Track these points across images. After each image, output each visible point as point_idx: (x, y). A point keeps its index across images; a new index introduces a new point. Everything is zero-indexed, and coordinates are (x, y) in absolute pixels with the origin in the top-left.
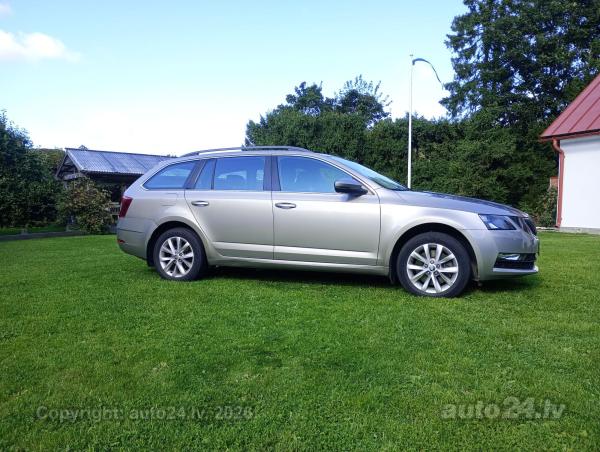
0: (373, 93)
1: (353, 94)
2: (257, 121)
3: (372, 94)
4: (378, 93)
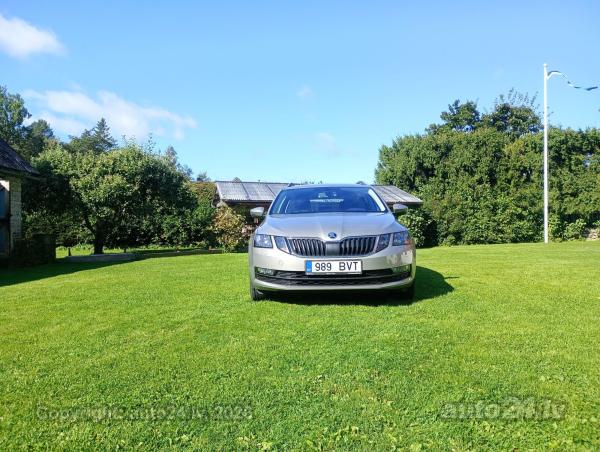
0: (529, 104)
1: (505, 109)
2: (390, 145)
3: (528, 106)
4: (535, 104)
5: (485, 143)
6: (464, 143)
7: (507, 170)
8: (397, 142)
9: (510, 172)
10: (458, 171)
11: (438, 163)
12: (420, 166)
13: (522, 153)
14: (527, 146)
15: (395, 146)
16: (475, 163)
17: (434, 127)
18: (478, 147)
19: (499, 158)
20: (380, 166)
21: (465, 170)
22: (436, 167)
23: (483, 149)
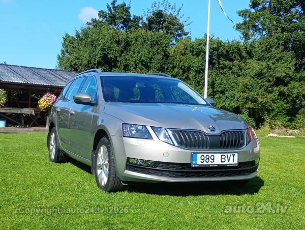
3: (175, 14)
4: (180, 14)
5: (157, 43)
6: (140, 41)
7: (173, 68)
8: (80, 31)
9: (176, 70)
10: (136, 65)
11: (120, 56)
12: (105, 57)
13: (182, 54)
14: (186, 49)
15: (78, 35)
16: (151, 59)
17: (94, 21)
18: (152, 46)
19: (168, 57)
20: (63, 52)
21: (142, 64)
22: (119, 59)
23: (156, 48)
